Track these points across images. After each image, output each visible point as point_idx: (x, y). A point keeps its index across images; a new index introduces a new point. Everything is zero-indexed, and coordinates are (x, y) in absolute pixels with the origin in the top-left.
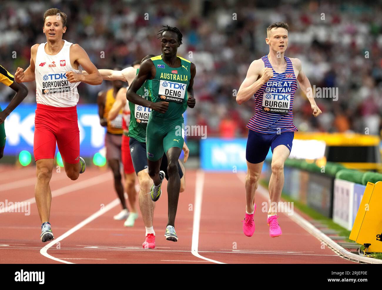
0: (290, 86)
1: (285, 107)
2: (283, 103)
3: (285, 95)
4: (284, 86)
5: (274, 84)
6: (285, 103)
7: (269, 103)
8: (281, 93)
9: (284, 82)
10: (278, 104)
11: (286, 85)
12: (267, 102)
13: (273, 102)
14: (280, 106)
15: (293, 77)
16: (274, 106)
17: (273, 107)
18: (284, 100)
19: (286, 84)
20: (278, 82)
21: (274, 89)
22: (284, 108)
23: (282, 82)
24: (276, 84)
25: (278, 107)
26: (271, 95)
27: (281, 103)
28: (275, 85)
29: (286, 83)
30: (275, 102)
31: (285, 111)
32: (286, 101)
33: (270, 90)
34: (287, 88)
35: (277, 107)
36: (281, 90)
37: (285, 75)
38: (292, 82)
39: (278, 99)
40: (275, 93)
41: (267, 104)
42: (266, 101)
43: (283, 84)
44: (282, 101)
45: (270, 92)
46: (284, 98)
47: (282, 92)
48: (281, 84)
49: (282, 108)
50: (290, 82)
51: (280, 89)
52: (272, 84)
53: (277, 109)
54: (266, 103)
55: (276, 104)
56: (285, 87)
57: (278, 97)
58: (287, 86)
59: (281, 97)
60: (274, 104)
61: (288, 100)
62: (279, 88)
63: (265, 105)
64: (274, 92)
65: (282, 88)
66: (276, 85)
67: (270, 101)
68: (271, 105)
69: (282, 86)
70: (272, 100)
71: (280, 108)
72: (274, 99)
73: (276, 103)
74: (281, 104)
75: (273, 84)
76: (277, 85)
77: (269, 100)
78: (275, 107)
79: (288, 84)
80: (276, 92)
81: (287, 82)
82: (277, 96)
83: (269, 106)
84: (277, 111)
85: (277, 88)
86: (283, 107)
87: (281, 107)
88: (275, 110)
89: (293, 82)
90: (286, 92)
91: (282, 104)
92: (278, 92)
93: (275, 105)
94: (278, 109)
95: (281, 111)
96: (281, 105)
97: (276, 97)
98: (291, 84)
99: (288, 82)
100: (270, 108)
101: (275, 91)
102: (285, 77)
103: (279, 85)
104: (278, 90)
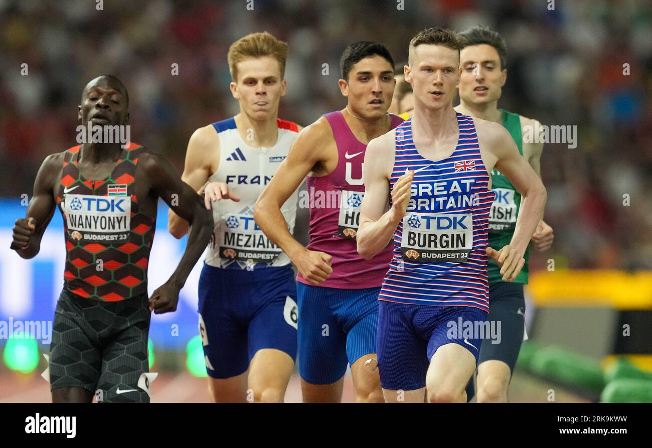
0: (468, 190)
1: (457, 246)
2: (453, 236)
3: (455, 218)
4: (451, 192)
5: (423, 188)
6: (458, 236)
7: (416, 239)
8: (444, 209)
9: (450, 183)
10: (438, 241)
11: (455, 190)
12: (412, 236)
13: (425, 235)
14: (444, 244)
15: (477, 168)
16: (430, 246)
17: (426, 248)
18: (455, 228)
19: (455, 188)
20: (432, 184)
21: (425, 202)
22: (455, 248)
23: (445, 184)
24: (427, 188)
25: (439, 248)
26: (420, 219)
27: (447, 237)
29: (455, 183)
30: (430, 236)
31: (458, 254)
32: (459, 230)
33: (417, 204)
34: (460, 197)
35: (436, 246)
36: (445, 203)
37: (452, 165)
38: (473, 181)
39: (439, 227)
40: (430, 211)
41: (412, 242)
42: (410, 233)
43: (447, 188)
44: (450, 232)
45: (416, 210)
46: (454, 223)
48: (443, 188)
49: (450, 248)
50: (468, 182)
51: (441, 200)
52: (418, 188)
53: (437, 252)
54: (410, 238)
55: (434, 241)
56: (455, 194)
58: (460, 191)
59: (444, 223)
60: (430, 241)
61: (464, 227)
62: (437, 199)
63: (409, 244)
64: (427, 208)
65: (446, 198)
66: (428, 191)
67: (419, 234)
68: (422, 243)
69: (445, 193)
70: (422, 229)
71: (446, 249)
72: (428, 227)
73: (433, 238)
74: (447, 239)
75: (421, 191)
76: (432, 191)
77: (416, 231)
78: (433, 248)
79: (463, 186)
80: (432, 208)
81: (459, 181)
82: (436, 221)
83: (416, 247)
84: (439, 256)
85: (433, 200)
86: (452, 246)
87: (447, 246)
88: (433, 256)
89: (476, 179)
90: (459, 206)
91: (450, 239)
92: (437, 210)
93: (433, 244)
94: (441, 252)
95: (448, 256)
96: (447, 242)
97: (433, 223)
98: (471, 184)
99: (462, 182)
100: (420, 252)
101: (429, 206)
102: (453, 170)
103: (438, 191)
104: (437, 203)
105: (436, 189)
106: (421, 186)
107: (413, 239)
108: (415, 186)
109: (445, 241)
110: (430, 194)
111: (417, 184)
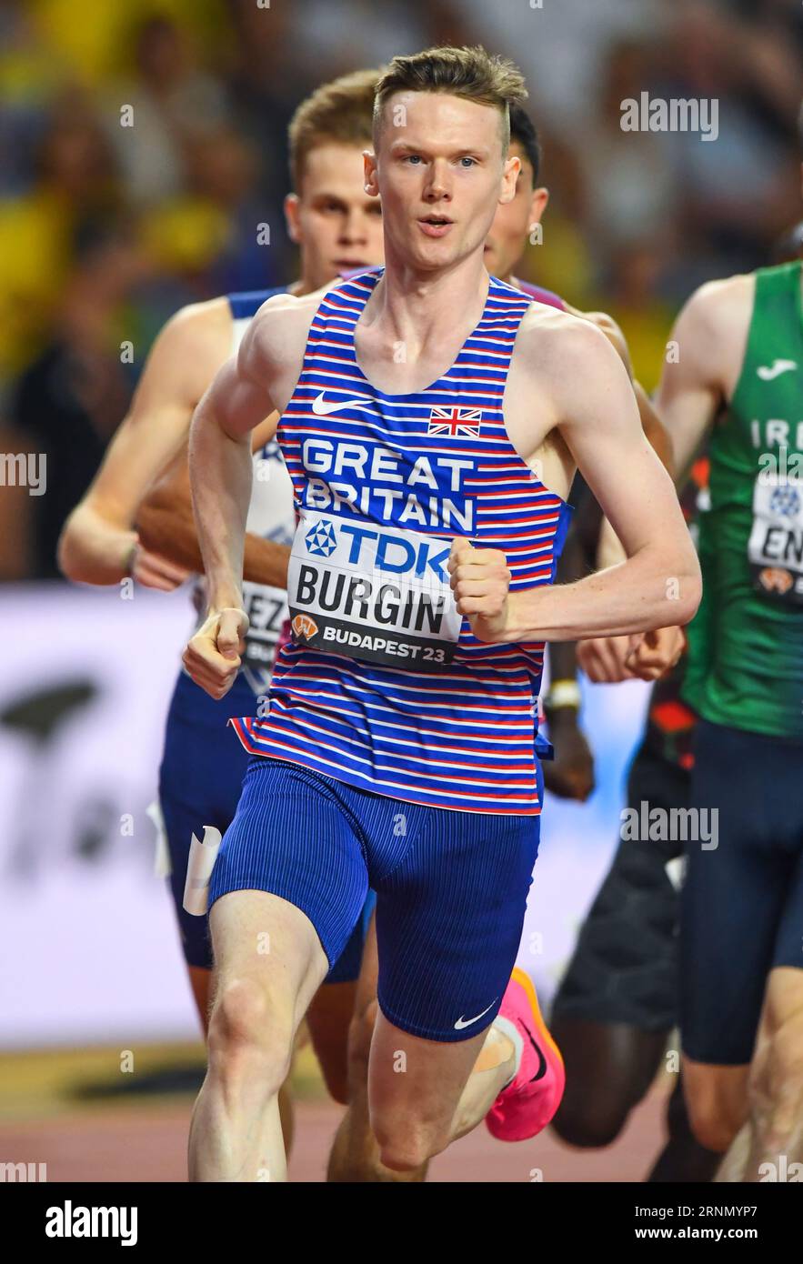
0: (455, 487)
3: (424, 548)
4: (411, 482)
7: (318, 587)
8: (394, 522)
9: (411, 459)
11: (423, 480)
12: (309, 577)
13: (341, 578)
14: (386, 613)
16: (348, 611)
17: (338, 614)
19: (423, 474)
20: (370, 448)
22: (410, 631)
24: (356, 456)
25: (371, 621)
26: (337, 533)
28: (350, 462)
29: (423, 463)
31: (415, 649)
33: (332, 495)
34: (434, 501)
35: (363, 614)
36: (400, 505)
37: (425, 413)
38: (470, 465)
39: (379, 564)
40: (360, 517)
41: (306, 593)
42: (305, 569)
43: (406, 465)
45: (329, 510)
46: (417, 560)
47: (403, 518)
49: (397, 628)
50: (457, 466)
51: (387, 495)
52: (334, 453)
53: (364, 631)
54: (302, 583)
56: (422, 490)
57: (381, 551)
58: (433, 485)
59: (396, 555)
61: (441, 579)
62: (378, 492)
64: (353, 509)
65: (400, 494)
67: (327, 575)
68: (329, 600)
69: (398, 479)
70: (337, 563)
71: (388, 627)
72: (353, 559)
74: (395, 601)
75: (342, 461)
77: (320, 564)
78: (355, 618)
79: (443, 476)
81: (433, 459)
82: (376, 543)
83: (315, 608)
84: (367, 643)
85: (366, 491)
86: (406, 624)
87: (393, 619)
88: (352, 639)
90: (433, 523)
92: (374, 517)
93: (357, 606)
94: (374, 633)
95: (388, 646)
96: (394, 609)
97: (369, 548)
98: (465, 474)
99: (442, 462)
100: (322, 622)
102: (423, 427)
103: (381, 470)
104: (377, 502)
105: (377, 464)
106: (342, 448)
107: (310, 585)
108: (328, 446)
109: (390, 606)
110: (361, 474)
111: (335, 442)
